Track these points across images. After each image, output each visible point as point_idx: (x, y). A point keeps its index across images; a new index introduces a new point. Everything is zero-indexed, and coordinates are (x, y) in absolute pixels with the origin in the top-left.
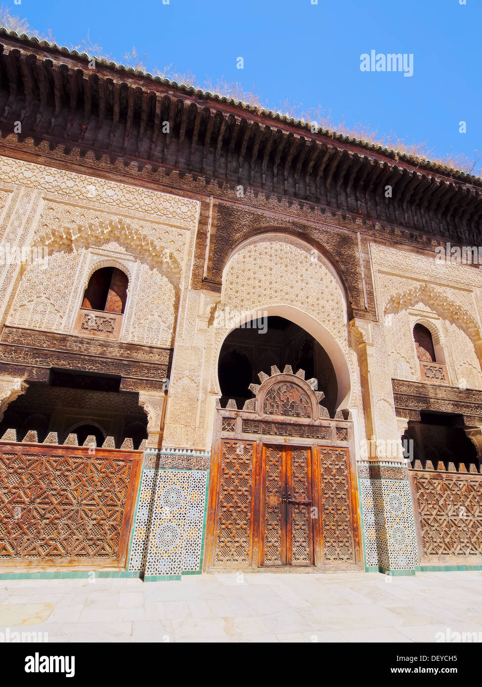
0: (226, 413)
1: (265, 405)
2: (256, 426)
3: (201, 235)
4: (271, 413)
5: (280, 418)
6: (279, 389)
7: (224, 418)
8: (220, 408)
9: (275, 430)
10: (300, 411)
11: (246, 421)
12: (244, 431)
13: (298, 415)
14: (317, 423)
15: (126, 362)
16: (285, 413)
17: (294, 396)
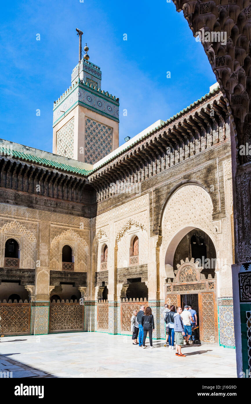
0: (168, 285)
1: (180, 278)
2: (178, 288)
3: (151, 209)
4: (182, 281)
5: (185, 283)
6: (184, 270)
7: (167, 287)
8: (166, 283)
9: (184, 288)
10: (193, 278)
11: (174, 287)
12: (174, 290)
13: (192, 280)
14: (200, 283)
15: (141, 272)
16: (188, 281)
17: (190, 272)
